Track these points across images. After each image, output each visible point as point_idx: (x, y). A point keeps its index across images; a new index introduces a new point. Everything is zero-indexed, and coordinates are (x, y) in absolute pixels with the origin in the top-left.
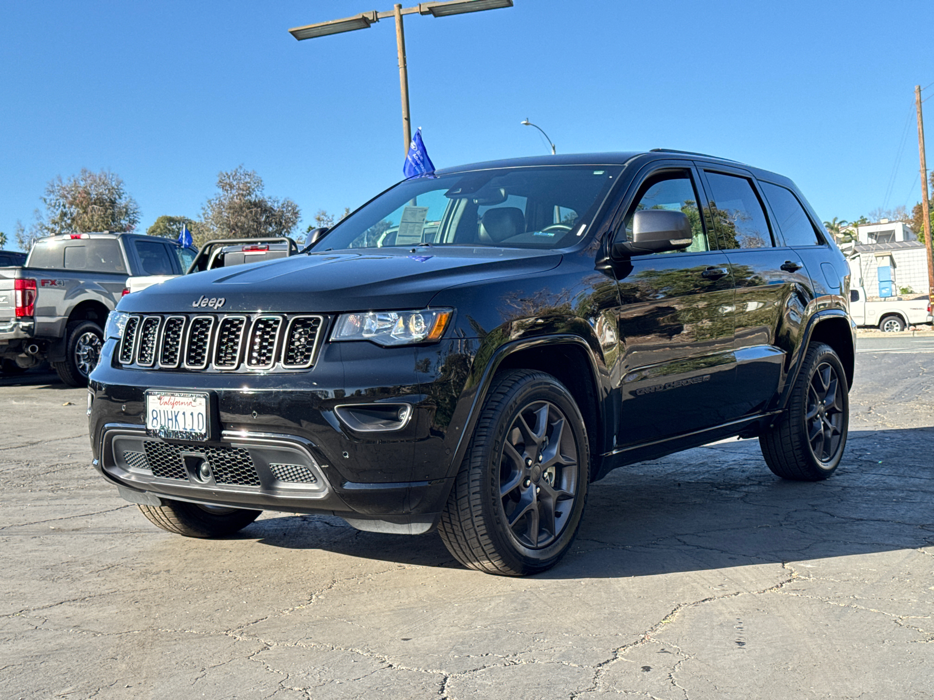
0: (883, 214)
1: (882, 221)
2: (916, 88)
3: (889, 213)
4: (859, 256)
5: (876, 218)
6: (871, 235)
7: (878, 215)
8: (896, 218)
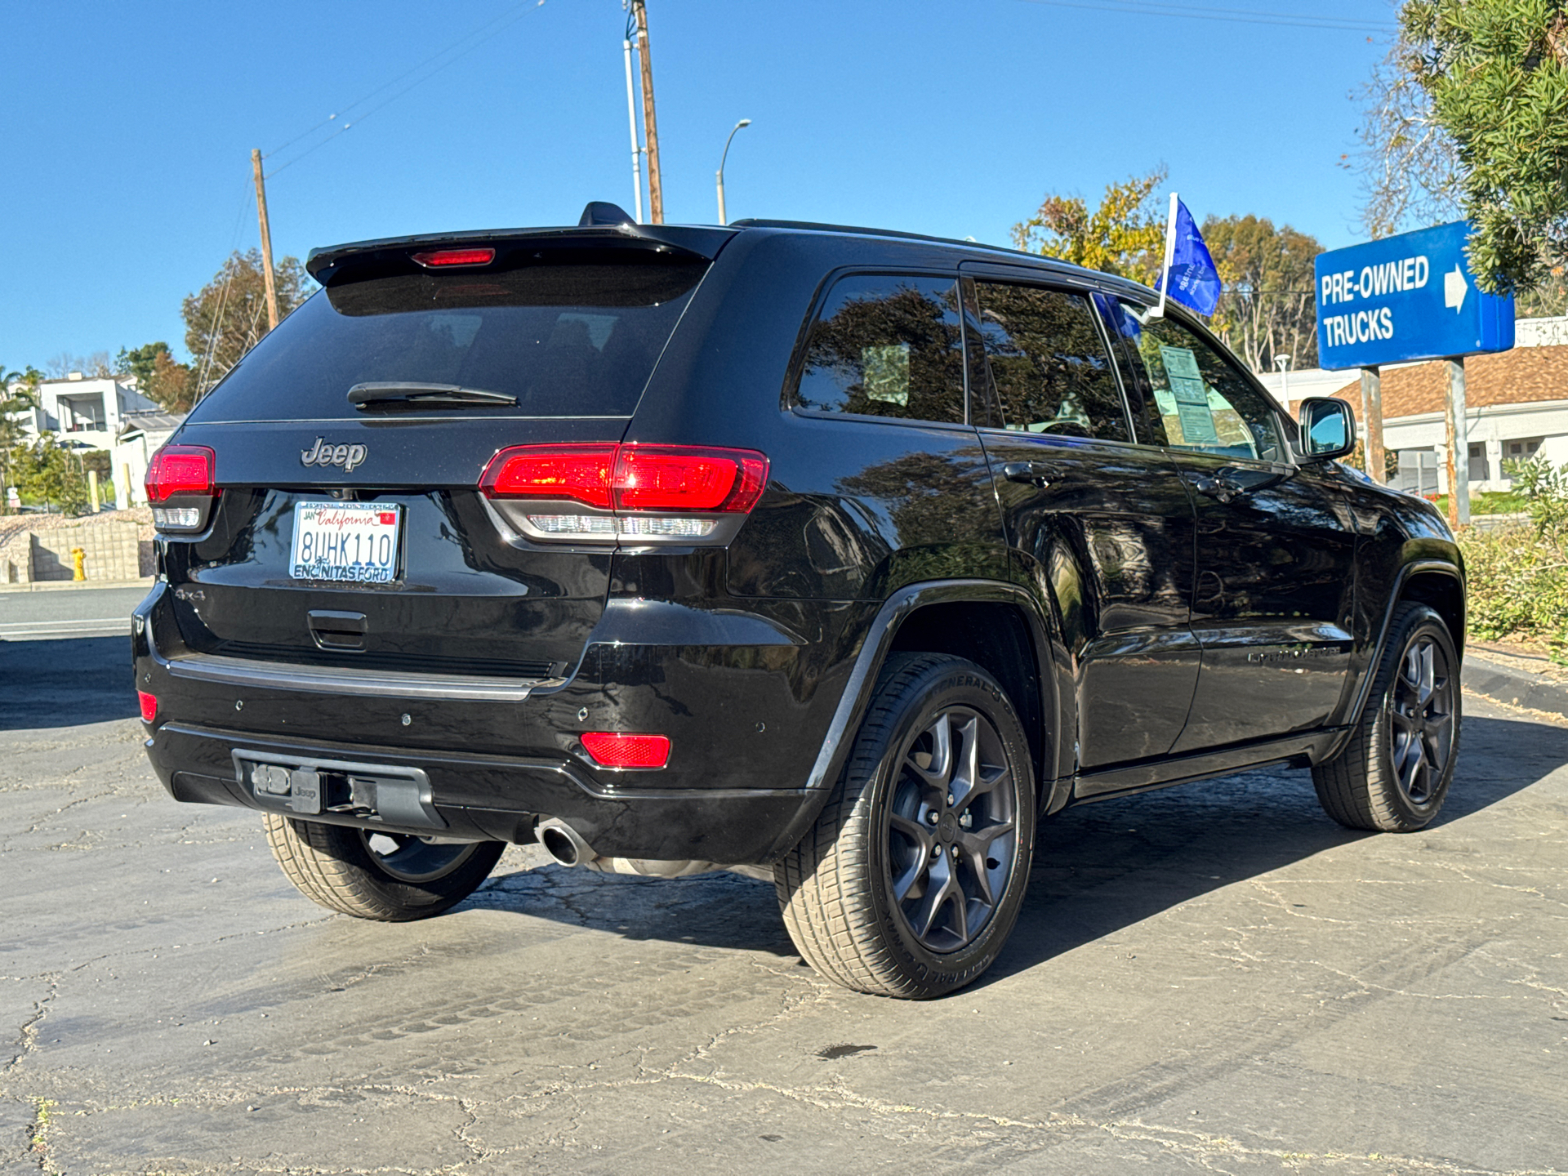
0: (71, 364)
1: (72, 376)
2: (254, 154)
3: (81, 363)
4: (141, 435)
5: (60, 370)
6: (62, 399)
7: (63, 365)
8: (92, 372)
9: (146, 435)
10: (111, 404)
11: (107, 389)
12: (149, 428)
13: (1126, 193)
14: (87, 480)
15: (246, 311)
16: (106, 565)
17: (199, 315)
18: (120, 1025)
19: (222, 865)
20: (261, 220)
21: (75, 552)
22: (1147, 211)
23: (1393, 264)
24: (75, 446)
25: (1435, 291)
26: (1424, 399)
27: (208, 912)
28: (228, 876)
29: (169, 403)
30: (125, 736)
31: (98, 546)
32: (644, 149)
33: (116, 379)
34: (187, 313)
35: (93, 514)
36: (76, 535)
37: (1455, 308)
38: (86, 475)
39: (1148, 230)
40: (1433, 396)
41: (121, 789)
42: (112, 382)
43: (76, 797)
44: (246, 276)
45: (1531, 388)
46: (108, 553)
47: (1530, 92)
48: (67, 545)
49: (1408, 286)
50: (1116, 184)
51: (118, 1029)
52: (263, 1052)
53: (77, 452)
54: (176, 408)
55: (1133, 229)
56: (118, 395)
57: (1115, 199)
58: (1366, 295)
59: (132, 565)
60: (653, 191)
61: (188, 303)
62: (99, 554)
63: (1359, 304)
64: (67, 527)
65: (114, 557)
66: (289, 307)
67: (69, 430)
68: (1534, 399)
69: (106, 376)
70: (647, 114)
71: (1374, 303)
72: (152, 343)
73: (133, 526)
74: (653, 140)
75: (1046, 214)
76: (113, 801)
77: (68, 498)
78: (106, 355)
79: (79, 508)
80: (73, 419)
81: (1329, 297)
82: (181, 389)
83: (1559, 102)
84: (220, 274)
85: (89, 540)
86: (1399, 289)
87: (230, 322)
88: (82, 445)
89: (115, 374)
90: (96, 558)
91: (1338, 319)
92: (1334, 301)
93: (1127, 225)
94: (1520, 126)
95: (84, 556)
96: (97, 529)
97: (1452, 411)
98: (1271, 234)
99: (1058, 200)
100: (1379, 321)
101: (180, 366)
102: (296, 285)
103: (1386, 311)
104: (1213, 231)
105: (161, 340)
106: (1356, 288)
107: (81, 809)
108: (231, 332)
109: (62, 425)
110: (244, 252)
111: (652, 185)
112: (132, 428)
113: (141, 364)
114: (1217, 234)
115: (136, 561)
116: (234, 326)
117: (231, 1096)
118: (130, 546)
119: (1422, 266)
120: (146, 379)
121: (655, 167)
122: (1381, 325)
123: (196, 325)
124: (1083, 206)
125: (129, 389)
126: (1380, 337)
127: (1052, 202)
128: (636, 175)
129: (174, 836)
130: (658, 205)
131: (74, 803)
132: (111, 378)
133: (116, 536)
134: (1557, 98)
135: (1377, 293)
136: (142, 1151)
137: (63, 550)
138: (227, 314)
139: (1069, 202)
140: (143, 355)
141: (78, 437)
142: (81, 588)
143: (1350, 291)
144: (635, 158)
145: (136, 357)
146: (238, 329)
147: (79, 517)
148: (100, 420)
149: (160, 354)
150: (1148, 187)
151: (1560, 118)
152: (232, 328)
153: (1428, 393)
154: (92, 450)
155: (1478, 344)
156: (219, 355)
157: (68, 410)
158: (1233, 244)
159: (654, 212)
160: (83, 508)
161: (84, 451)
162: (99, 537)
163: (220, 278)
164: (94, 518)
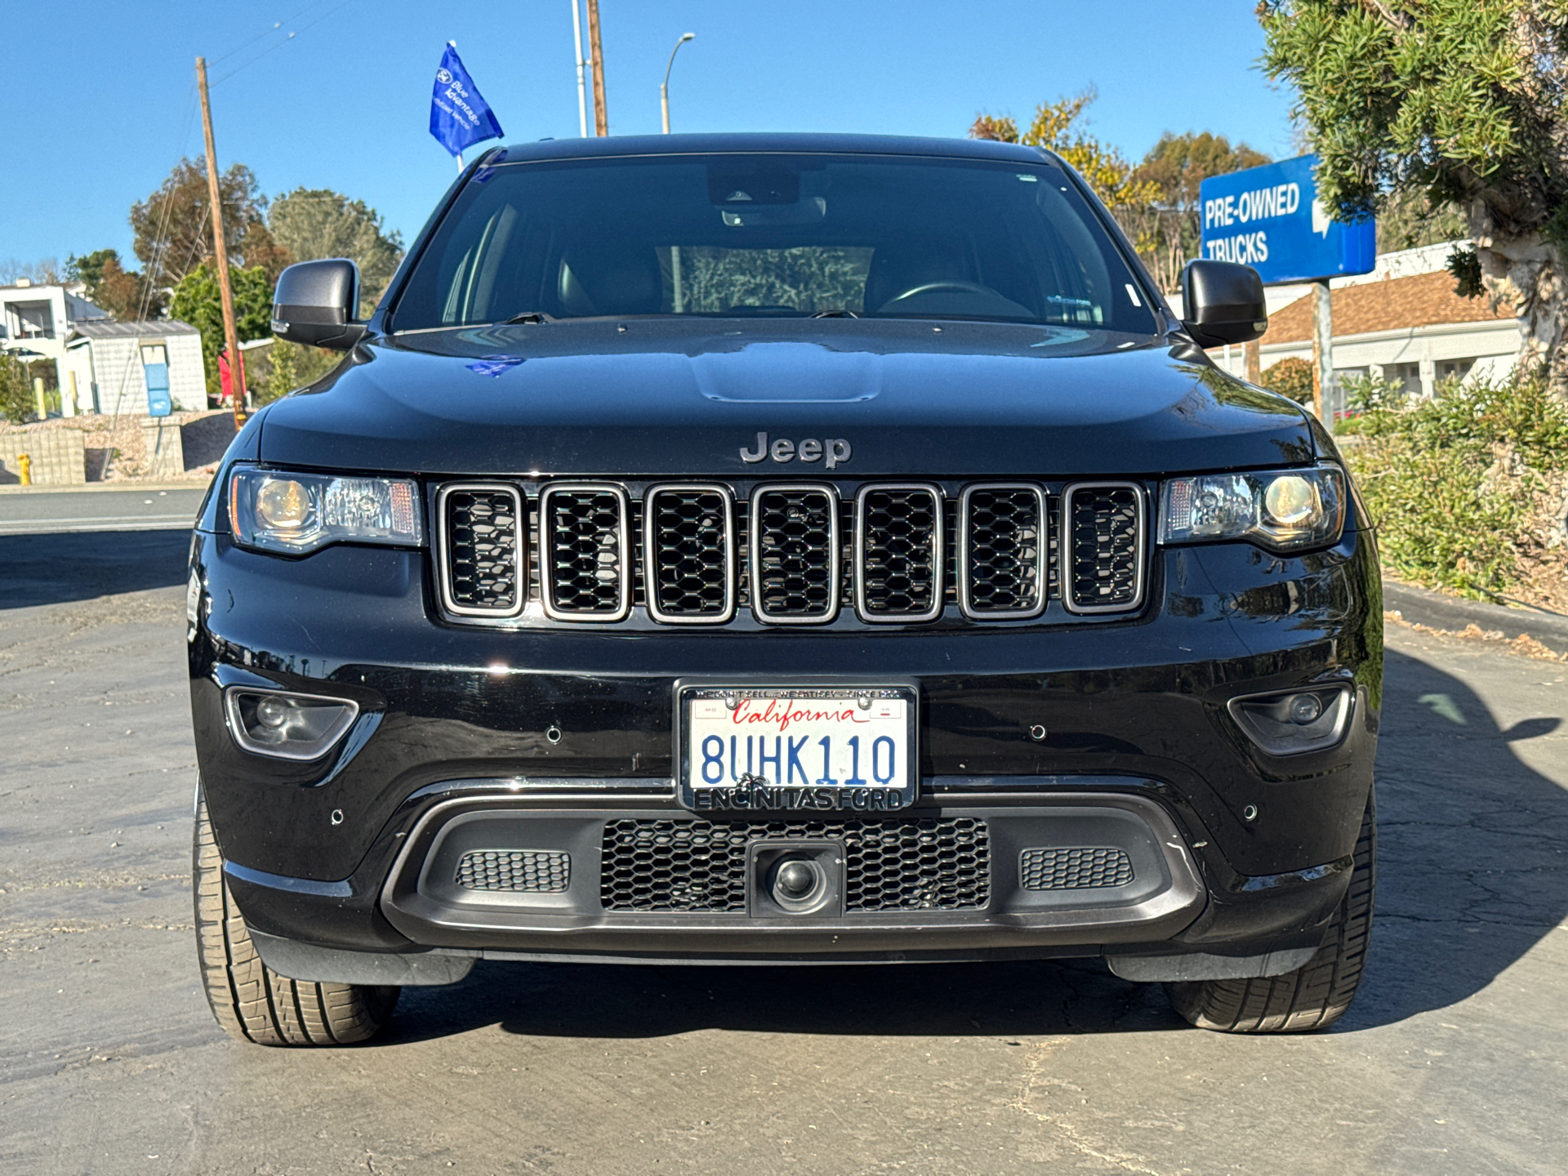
0: (19, 271)
1: (20, 283)
2: (198, 61)
4: (87, 343)
5: (8, 277)
6: (9, 306)
9: (93, 343)
10: (59, 312)
11: (55, 297)
12: (94, 336)
13: (1056, 113)
14: (33, 388)
15: (193, 219)
16: (52, 471)
17: (147, 222)
18: (38, 834)
19: (136, 721)
20: (205, 128)
21: (22, 458)
22: (1077, 131)
23: (1268, 190)
24: (22, 353)
25: (1302, 218)
26: (1361, 319)
27: (121, 755)
28: (141, 729)
29: (118, 311)
30: (57, 618)
31: (45, 453)
32: (589, 62)
33: (65, 286)
34: (135, 220)
35: (39, 421)
36: (22, 441)
37: (1320, 234)
38: (32, 382)
39: (1077, 150)
40: (1370, 316)
41: (51, 661)
42: (60, 290)
43: (10, 667)
44: (194, 183)
45: (1465, 309)
46: (54, 460)
47: (1337, 39)
48: (13, 451)
49: (1281, 212)
50: (1046, 105)
51: (36, 836)
52: (157, 852)
53: (23, 359)
54: (125, 317)
55: (1063, 149)
56: (66, 303)
57: (1046, 119)
58: (1244, 219)
59: (79, 472)
60: (598, 103)
61: (136, 210)
62: (45, 460)
63: (1238, 228)
64: (14, 433)
65: (60, 463)
66: (238, 215)
67: (17, 338)
68: (1467, 319)
69: (54, 283)
70: (592, 27)
71: (1251, 227)
72: (101, 249)
73: (79, 433)
74: (597, 53)
75: (978, 133)
76: (43, 671)
77: (14, 405)
78: (55, 263)
79: (25, 415)
80: (21, 326)
81: (1212, 221)
82: (129, 296)
83: (1363, 47)
84: (168, 181)
85: (35, 446)
86: (1273, 214)
87: (179, 229)
88: (30, 353)
89: (63, 281)
90: (42, 465)
91: (1220, 242)
92: (1216, 225)
93: (1057, 145)
94: (1328, 70)
95: (30, 463)
96: (43, 436)
97: (1319, 331)
98: (1226, 151)
99: (989, 120)
100: (1255, 245)
101: (129, 274)
102: (245, 192)
103: (1261, 235)
104: (1169, 148)
105: (111, 247)
106: (1236, 213)
107: (14, 677)
108: (179, 240)
109: (10, 332)
110: (193, 160)
111: (596, 98)
112: (78, 336)
113: (90, 271)
114: (1173, 151)
115: (82, 468)
116: (183, 234)
117: (126, 880)
118: (76, 453)
119: (1293, 193)
120: (95, 286)
121: (599, 79)
122: (1257, 249)
123: (145, 232)
124: (1013, 126)
125: (78, 297)
126: (1256, 260)
127: (984, 121)
128: (581, 88)
129: (96, 698)
130: (603, 118)
131: (8, 672)
132: (59, 285)
133: (62, 443)
134: (1360, 44)
135: (1254, 218)
136: (49, 915)
137: (9, 456)
138: (175, 221)
139: (1000, 121)
140: (92, 262)
141: (26, 344)
142: (25, 492)
143: (1231, 215)
144: (580, 70)
145: (84, 264)
146: (186, 236)
147: (25, 423)
148: (47, 327)
149: (108, 261)
150: (1078, 107)
151: (1362, 62)
152: (180, 236)
153: (1366, 313)
154: (41, 358)
155: (1341, 267)
156: (167, 263)
157: (16, 317)
158: (1189, 162)
159: (599, 126)
160: (30, 415)
161: (31, 359)
162: (45, 443)
163: (169, 185)
164: (40, 425)
